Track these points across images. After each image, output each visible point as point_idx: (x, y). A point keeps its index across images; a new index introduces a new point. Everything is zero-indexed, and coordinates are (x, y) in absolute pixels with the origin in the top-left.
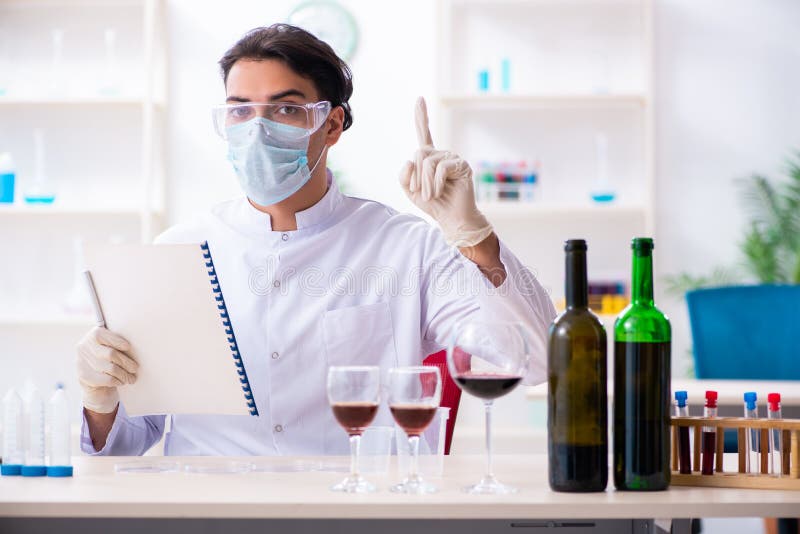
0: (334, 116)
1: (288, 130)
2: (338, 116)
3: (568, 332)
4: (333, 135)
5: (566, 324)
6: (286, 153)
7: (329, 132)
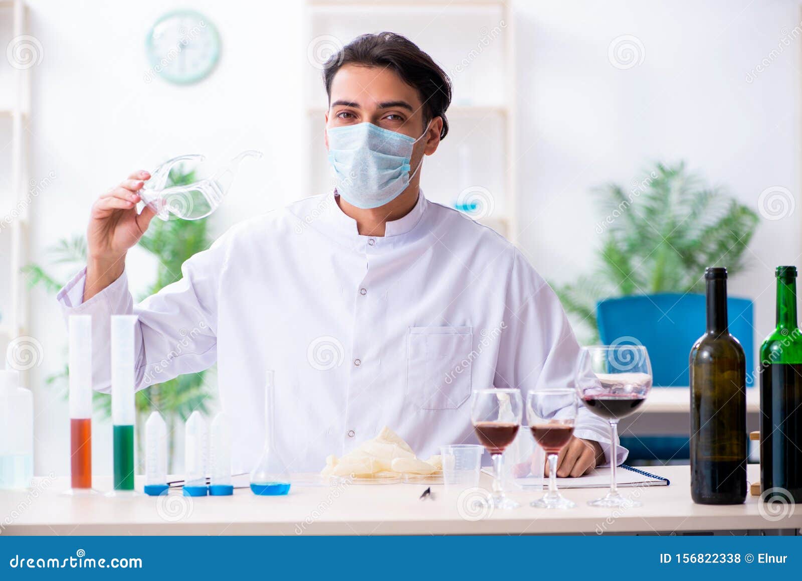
0: (434, 126)
1: (394, 137)
2: (437, 125)
3: (711, 355)
4: (431, 145)
5: (708, 348)
6: (391, 160)
7: (428, 142)
